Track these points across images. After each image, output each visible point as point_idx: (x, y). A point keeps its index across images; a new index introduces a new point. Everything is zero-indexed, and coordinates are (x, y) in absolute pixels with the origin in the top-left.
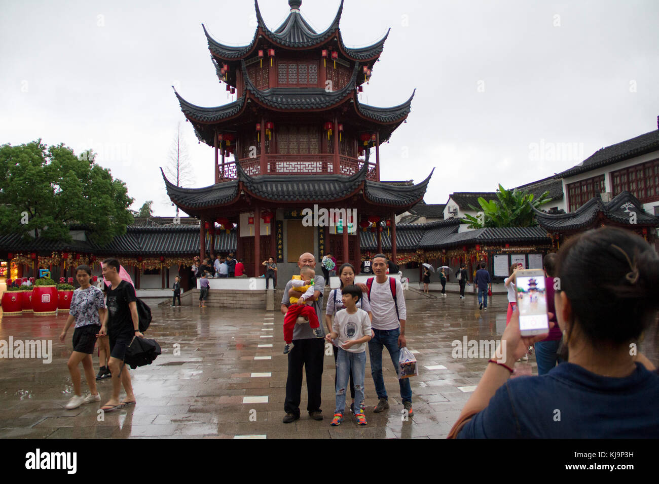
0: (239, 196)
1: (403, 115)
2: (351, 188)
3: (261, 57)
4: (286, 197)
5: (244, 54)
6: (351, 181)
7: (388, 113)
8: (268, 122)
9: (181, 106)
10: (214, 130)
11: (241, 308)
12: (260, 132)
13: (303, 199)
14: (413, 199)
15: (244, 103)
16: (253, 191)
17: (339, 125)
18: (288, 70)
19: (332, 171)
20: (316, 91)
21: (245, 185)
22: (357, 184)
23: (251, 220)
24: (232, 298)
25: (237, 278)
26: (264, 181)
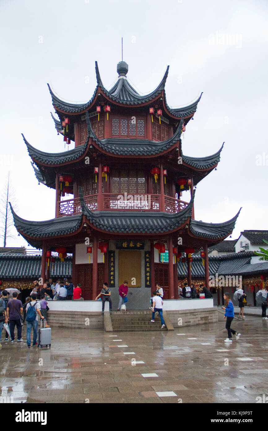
0: (82, 227)
1: (214, 164)
2: (178, 222)
3: (98, 112)
4: (122, 230)
5: (84, 110)
6: (177, 217)
7: (202, 162)
8: (105, 166)
9: (29, 151)
10: (56, 172)
11: (79, 328)
12: (98, 174)
13: (137, 232)
14: (224, 234)
15: (86, 149)
16: (94, 224)
17: (164, 169)
18: (120, 124)
19: (158, 209)
20: (143, 142)
21: (88, 218)
22: (183, 219)
23: (89, 250)
24: (70, 319)
25: (75, 301)
26: (101, 216)
